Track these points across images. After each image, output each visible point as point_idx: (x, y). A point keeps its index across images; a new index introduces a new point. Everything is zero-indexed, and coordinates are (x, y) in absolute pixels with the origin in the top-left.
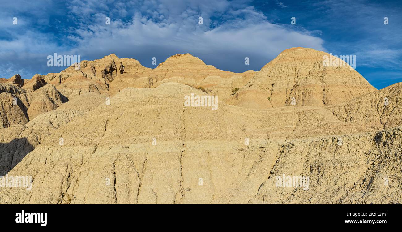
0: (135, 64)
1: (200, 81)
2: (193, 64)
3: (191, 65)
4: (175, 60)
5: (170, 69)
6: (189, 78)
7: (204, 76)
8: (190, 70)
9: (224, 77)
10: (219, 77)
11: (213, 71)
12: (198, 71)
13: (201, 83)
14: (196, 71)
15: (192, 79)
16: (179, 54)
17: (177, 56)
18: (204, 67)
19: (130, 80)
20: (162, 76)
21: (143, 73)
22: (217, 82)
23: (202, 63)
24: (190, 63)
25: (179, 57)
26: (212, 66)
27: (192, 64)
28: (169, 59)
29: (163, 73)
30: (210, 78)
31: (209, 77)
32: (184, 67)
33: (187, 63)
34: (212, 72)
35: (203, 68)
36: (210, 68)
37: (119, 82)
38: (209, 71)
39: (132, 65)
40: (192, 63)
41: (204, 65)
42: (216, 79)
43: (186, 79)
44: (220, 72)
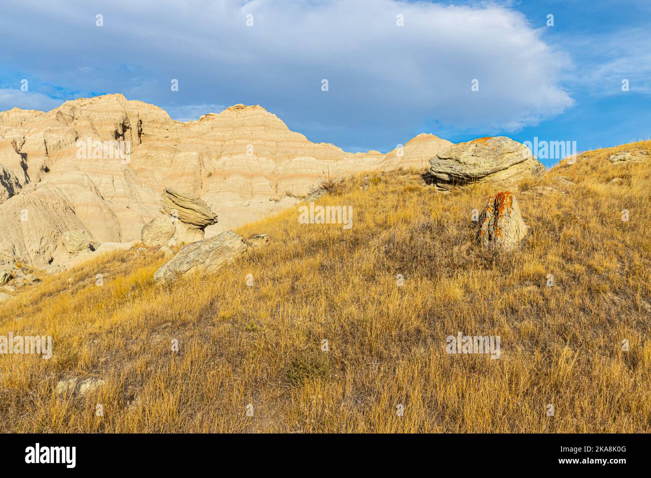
0: (162, 120)
1: (282, 164)
2: (268, 128)
3: (265, 131)
4: (235, 116)
5: (228, 135)
6: (264, 159)
7: (290, 157)
8: (264, 140)
9: (321, 159)
10: (313, 159)
11: (303, 145)
12: (277, 142)
13: (286, 169)
14: (274, 143)
15: (270, 160)
16: (242, 105)
17: (238, 108)
18: (288, 136)
19: (164, 155)
20: (217, 151)
21: (179, 139)
22: (311, 168)
23: (283, 127)
24: (263, 127)
25: (241, 111)
26: (300, 135)
27: (266, 129)
28: (224, 114)
29: (218, 143)
30: (300, 161)
31: (298, 159)
32: (254, 134)
33: (258, 126)
34: (301, 148)
35: (286, 137)
36: (298, 139)
37: (146, 158)
38: (297, 146)
39: (157, 122)
40: (266, 126)
41: (286, 131)
42: (310, 163)
43: (260, 159)
44: (314, 148)
